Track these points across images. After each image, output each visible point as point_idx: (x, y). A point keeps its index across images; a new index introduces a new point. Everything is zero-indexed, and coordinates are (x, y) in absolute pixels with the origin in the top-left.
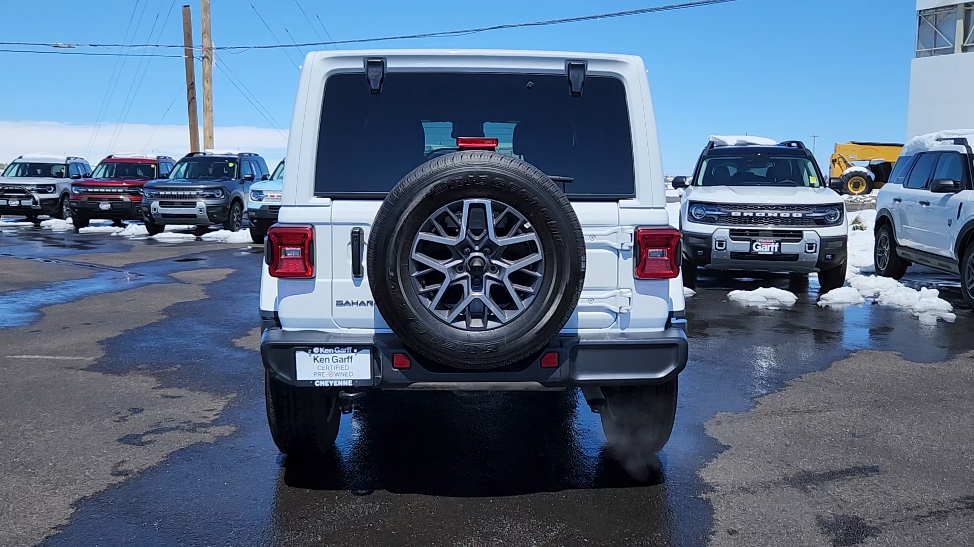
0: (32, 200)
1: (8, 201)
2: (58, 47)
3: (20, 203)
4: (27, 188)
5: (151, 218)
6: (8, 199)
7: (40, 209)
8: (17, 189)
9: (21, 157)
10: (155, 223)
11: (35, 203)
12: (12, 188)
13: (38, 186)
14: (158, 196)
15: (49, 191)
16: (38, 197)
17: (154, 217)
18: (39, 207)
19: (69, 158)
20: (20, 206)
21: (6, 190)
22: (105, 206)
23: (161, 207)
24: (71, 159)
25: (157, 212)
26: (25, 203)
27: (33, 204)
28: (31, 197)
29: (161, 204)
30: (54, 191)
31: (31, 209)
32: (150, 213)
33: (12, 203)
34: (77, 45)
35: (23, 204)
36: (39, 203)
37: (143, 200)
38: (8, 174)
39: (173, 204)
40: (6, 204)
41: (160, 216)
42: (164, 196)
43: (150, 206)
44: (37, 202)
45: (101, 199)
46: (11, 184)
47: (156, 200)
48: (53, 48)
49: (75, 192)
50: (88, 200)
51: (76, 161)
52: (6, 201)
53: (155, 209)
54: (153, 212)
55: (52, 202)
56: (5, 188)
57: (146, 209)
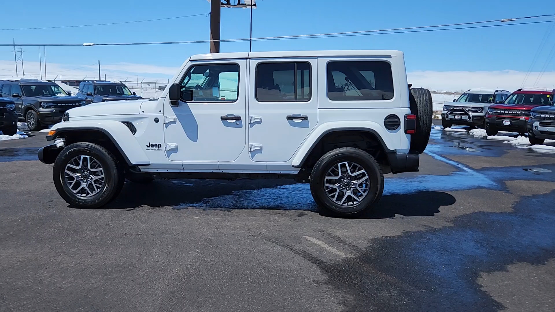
0: (468, 116)
1: (455, 116)
2: (504, 21)
3: (461, 118)
4: (466, 109)
5: (532, 133)
6: (455, 115)
7: (472, 122)
8: (461, 110)
9: (469, 90)
10: (535, 137)
11: (469, 118)
12: (458, 109)
13: (473, 108)
14: (540, 118)
15: (479, 111)
16: (471, 114)
17: (534, 132)
18: (471, 120)
19: (497, 91)
20: (461, 120)
21: (455, 109)
22: (507, 123)
23: (540, 126)
24: (499, 91)
25: (537, 130)
26: (464, 118)
27: (468, 119)
28: (467, 114)
29: (541, 124)
30: (482, 111)
31: (467, 121)
32: (532, 130)
33: (457, 118)
34: (517, 19)
35: (462, 119)
36: (471, 118)
37: (529, 120)
38: (460, 100)
39: (550, 125)
40: (453, 118)
41: (539, 133)
42: (544, 118)
43: (532, 125)
44: (471, 117)
45: (504, 118)
46: (458, 106)
47: (538, 121)
48: (501, 22)
49: (490, 113)
50: (497, 118)
51: (503, 93)
52: (454, 116)
53: (536, 127)
54: (534, 129)
55: (480, 118)
56: (454, 109)
57: (529, 127)
